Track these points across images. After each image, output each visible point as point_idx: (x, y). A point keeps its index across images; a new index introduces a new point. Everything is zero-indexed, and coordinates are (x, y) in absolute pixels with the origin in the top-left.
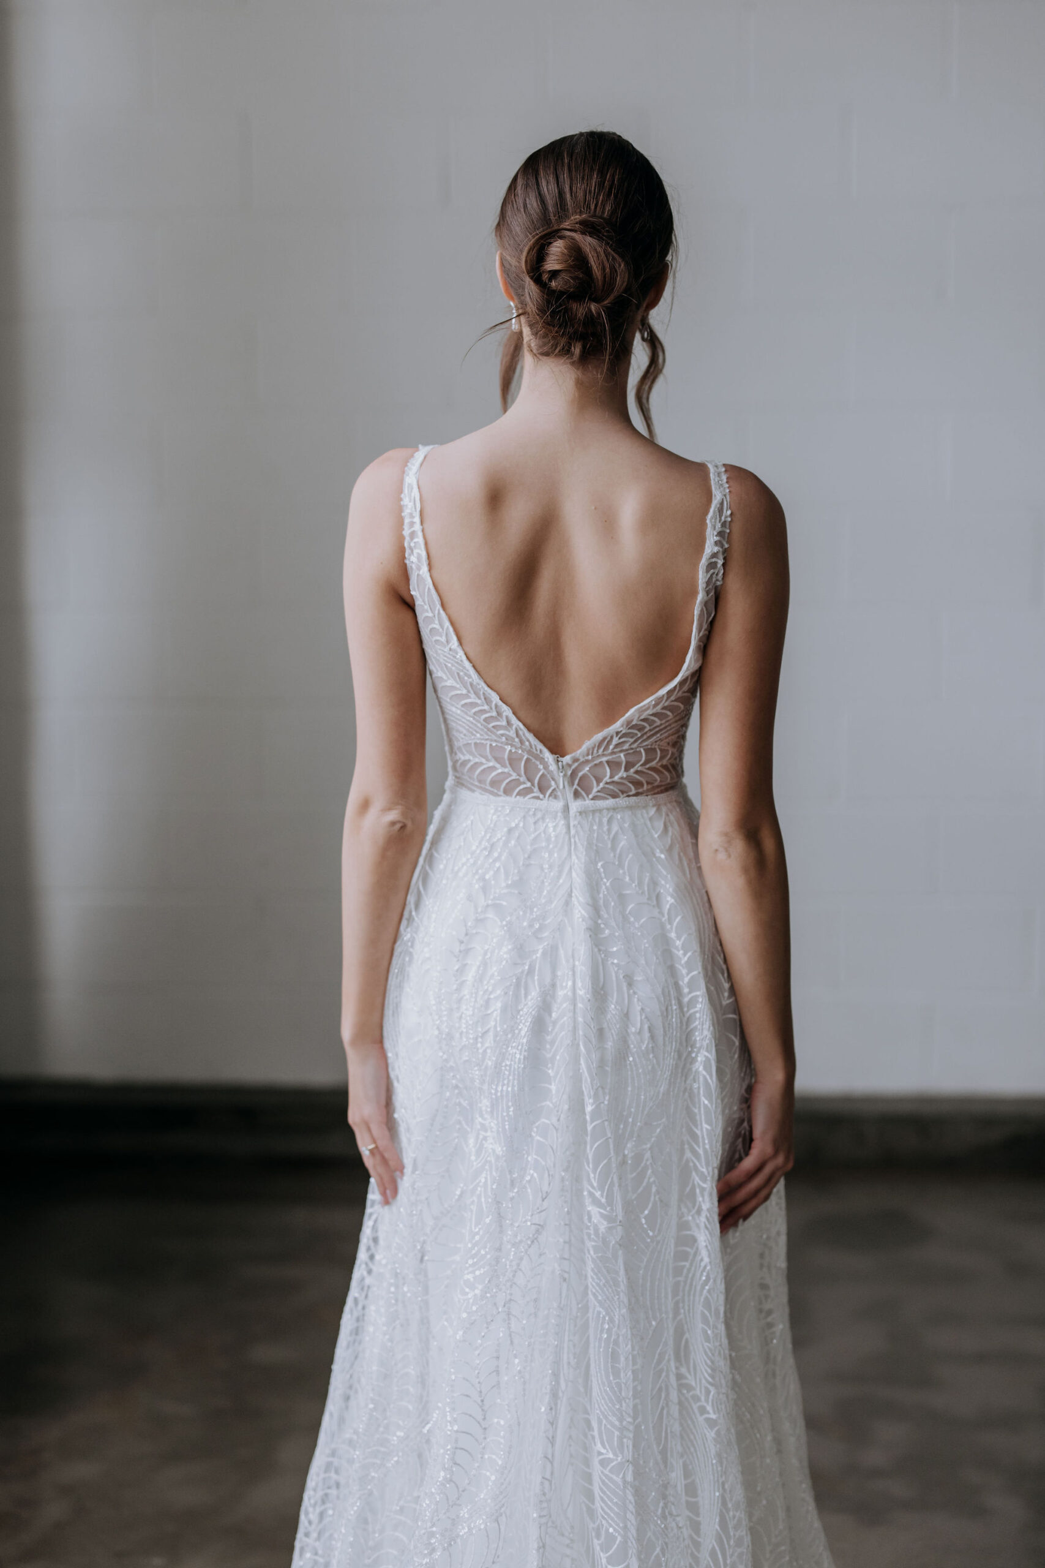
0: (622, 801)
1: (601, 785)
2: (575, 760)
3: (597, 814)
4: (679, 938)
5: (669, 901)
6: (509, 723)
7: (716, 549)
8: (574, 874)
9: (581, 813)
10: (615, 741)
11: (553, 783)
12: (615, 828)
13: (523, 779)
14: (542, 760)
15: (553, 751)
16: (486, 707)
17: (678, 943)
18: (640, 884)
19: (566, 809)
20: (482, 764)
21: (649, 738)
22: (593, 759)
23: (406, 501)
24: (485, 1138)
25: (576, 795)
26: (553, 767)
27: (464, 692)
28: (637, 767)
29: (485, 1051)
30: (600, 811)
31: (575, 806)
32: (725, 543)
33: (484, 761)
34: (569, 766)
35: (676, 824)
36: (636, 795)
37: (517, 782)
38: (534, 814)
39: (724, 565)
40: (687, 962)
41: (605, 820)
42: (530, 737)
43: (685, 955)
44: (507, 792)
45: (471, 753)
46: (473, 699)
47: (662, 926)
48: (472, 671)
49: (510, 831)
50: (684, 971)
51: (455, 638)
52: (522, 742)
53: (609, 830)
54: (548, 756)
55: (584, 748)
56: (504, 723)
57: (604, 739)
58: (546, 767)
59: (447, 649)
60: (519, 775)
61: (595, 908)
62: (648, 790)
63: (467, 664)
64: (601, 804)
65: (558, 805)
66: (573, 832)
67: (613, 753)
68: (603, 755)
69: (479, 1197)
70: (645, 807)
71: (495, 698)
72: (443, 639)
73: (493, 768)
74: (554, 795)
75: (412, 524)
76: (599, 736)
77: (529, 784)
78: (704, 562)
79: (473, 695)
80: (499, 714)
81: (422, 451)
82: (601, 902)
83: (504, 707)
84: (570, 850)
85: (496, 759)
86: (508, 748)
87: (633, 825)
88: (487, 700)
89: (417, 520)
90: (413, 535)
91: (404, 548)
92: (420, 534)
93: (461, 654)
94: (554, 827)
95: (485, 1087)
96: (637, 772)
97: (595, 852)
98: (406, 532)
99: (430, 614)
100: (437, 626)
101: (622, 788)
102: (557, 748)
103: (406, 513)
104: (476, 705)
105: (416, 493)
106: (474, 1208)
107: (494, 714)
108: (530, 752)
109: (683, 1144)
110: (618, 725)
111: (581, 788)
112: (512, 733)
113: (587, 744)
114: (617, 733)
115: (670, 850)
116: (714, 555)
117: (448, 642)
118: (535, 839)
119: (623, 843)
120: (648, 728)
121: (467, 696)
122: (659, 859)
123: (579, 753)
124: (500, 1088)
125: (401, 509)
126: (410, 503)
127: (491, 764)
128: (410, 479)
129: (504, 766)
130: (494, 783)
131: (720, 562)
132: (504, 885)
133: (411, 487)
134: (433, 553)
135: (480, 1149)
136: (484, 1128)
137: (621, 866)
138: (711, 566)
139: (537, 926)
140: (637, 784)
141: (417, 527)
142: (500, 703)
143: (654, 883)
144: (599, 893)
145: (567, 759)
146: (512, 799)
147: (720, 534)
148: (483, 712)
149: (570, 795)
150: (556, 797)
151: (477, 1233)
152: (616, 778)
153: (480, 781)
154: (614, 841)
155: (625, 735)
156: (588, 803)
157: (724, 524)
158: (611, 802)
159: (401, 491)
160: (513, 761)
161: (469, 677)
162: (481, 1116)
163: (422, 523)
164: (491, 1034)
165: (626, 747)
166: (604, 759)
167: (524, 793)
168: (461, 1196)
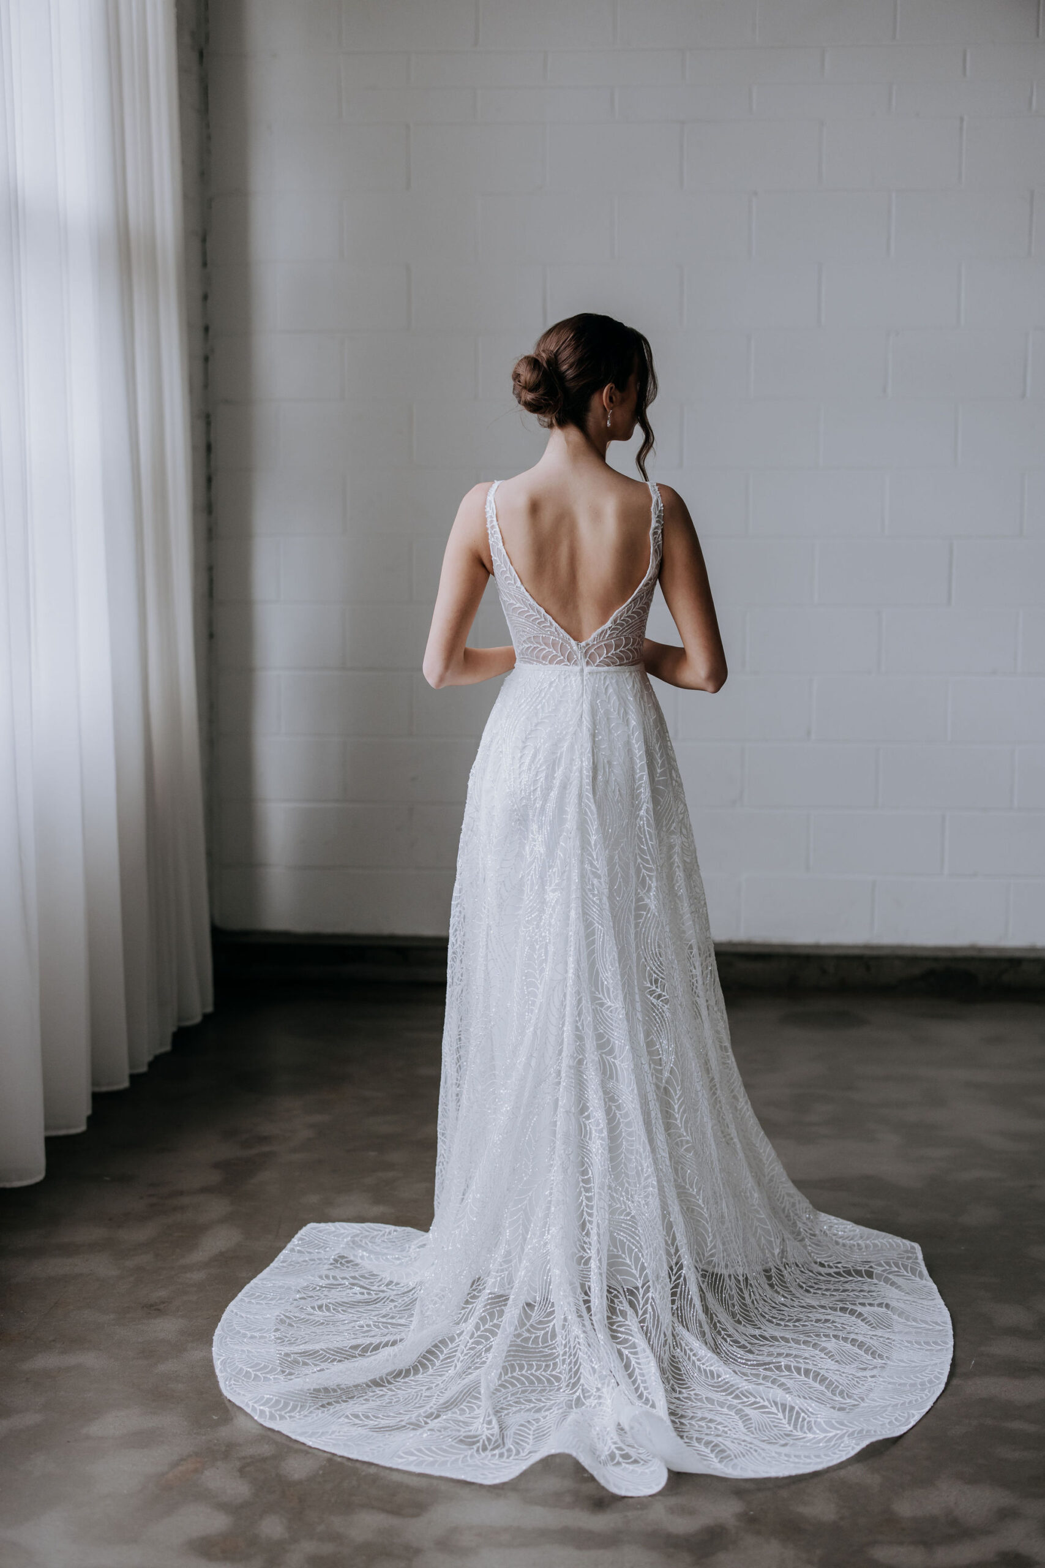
0: (612, 668)
1: (601, 659)
2: (588, 644)
3: (598, 675)
4: (637, 743)
5: (633, 723)
6: (551, 623)
7: (657, 525)
8: (584, 706)
9: (590, 673)
10: (609, 632)
11: (575, 657)
12: (608, 683)
13: (559, 654)
14: (570, 644)
15: (575, 639)
16: (538, 616)
17: (636, 746)
18: (619, 713)
19: (582, 670)
20: (538, 647)
21: (627, 630)
22: (597, 643)
23: (488, 509)
24: (535, 845)
25: (588, 663)
26: (575, 648)
27: (526, 609)
28: (621, 649)
29: (535, 799)
30: (600, 672)
31: (587, 669)
32: (661, 521)
33: (538, 646)
34: (585, 647)
35: (639, 683)
36: (620, 665)
37: (556, 656)
38: (565, 674)
39: (662, 532)
40: (640, 756)
41: (602, 678)
42: (562, 631)
43: (639, 752)
44: (551, 662)
45: (532, 642)
46: (531, 612)
47: (629, 736)
48: (529, 597)
49: (551, 683)
50: (638, 761)
51: (519, 580)
52: (558, 634)
53: (604, 684)
54: (573, 642)
55: (592, 637)
56: (549, 624)
57: (602, 632)
58: (572, 648)
59: (515, 587)
60: (557, 652)
61: (594, 724)
62: (626, 663)
63: (527, 594)
64: (601, 669)
65: (577, 668)
66: (585, 683)
67: (608, 639)
68: (602, 641)
69: (532, 876)
70: (624, 672)
71: (543, 611)
72: (513, 582)
73: (544, 649)
74: (575, 663)
75: (492, 521)
76: (600, 630)
77: (562, 658)
78: (651, 532)
79: (531, 611)
80: (546, 619)
81: (497, 483)
82: (598, 721)
83: (548, 617)
84: (583, 693)
85: (546, 644)
86: (552, 637)
87: (617, 682)
88: (539, 612)
89: (495, 519)
90: (493, 527)
91: (488, 534)
92: (497, 527)
93: (523, 589)
94: (575, 681)
95: (535, 818)
96: (621, 651)
97: (596, 694)
98: (488, 526)
99: (505, 569)
100: (508, 575)
101: (613, 660)
102: (577, 638)
103: (488, 515)
104: (532, 615)
105: (493, 505)
106: (529, 882)
107: (543, 620)
108: (563, 639)
109: (636, 854)
110: (609, 624)
111: (590, 659)
112: (553, 630)
113: (595, 635)
114: (610, 628)
115: (635, 696)
116: (656, 528)
117: (515, 583)
118: (565, 687)
119: (611, 690)
120: (626, 625)
121: (528, 611)
122: (629, 700)
123: (590, 640)
124: (543, 819)
125: (485, 513)
126: (491, 511)
127: (542, 647)
128: (490, 498)
129: (549, 648)
130: (544, 658)
131: (660, 531)
132: (547, 711)
133: (490, 502)
134: (504, 536)
135: (532, 851)
136: (534, 840)
137: (609, 702)
138: (655, 533)
139: (564, 733)
140: (621, 658)
141: (495, 523)
142: (546, 614)
143: (626, 713)
144: (597, 716)
145: (583, 644)
146: (552, 666)
147: (658, 517)
148: (538, 619)
149: (584, 664)
150: (576, 665)
151: (531, 895)
152: (609, 655)
153: (537, 657)
154: (606, 689)
155: (614, 629)
156: (594, 668)
157: (660, 511)
158: (606, 668)
159: (485, 504)
160: (554, 645)
161: (529, 600)
162: (532, 833)
163: (497, 521)
164: (539, 789)
165: (614, 636)
166: (603, 643)
167: (559, 663)
168: (521, 878)
